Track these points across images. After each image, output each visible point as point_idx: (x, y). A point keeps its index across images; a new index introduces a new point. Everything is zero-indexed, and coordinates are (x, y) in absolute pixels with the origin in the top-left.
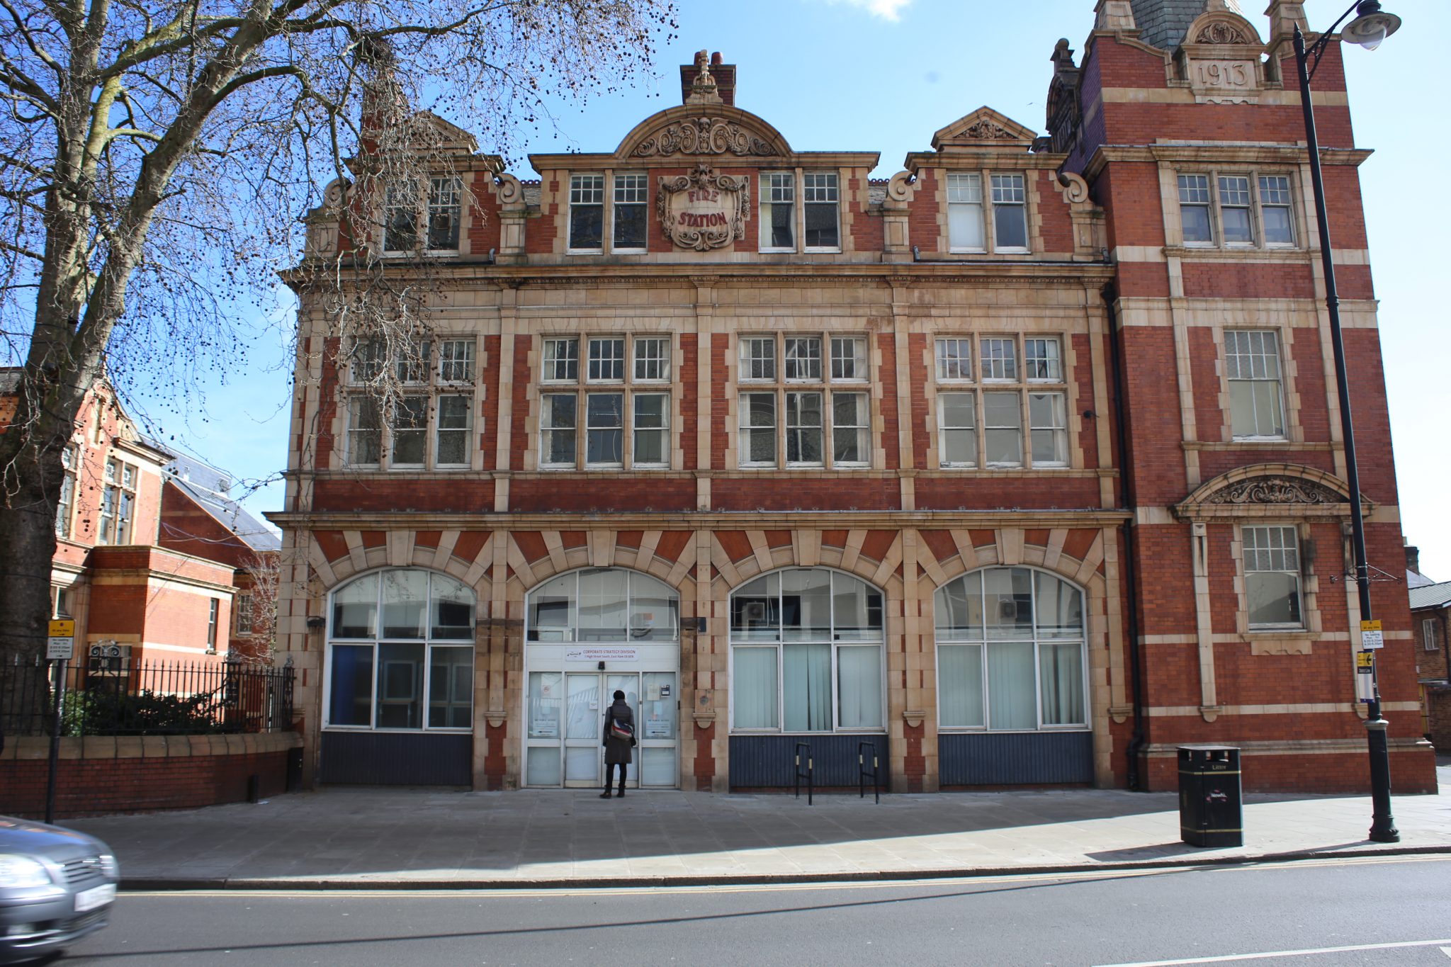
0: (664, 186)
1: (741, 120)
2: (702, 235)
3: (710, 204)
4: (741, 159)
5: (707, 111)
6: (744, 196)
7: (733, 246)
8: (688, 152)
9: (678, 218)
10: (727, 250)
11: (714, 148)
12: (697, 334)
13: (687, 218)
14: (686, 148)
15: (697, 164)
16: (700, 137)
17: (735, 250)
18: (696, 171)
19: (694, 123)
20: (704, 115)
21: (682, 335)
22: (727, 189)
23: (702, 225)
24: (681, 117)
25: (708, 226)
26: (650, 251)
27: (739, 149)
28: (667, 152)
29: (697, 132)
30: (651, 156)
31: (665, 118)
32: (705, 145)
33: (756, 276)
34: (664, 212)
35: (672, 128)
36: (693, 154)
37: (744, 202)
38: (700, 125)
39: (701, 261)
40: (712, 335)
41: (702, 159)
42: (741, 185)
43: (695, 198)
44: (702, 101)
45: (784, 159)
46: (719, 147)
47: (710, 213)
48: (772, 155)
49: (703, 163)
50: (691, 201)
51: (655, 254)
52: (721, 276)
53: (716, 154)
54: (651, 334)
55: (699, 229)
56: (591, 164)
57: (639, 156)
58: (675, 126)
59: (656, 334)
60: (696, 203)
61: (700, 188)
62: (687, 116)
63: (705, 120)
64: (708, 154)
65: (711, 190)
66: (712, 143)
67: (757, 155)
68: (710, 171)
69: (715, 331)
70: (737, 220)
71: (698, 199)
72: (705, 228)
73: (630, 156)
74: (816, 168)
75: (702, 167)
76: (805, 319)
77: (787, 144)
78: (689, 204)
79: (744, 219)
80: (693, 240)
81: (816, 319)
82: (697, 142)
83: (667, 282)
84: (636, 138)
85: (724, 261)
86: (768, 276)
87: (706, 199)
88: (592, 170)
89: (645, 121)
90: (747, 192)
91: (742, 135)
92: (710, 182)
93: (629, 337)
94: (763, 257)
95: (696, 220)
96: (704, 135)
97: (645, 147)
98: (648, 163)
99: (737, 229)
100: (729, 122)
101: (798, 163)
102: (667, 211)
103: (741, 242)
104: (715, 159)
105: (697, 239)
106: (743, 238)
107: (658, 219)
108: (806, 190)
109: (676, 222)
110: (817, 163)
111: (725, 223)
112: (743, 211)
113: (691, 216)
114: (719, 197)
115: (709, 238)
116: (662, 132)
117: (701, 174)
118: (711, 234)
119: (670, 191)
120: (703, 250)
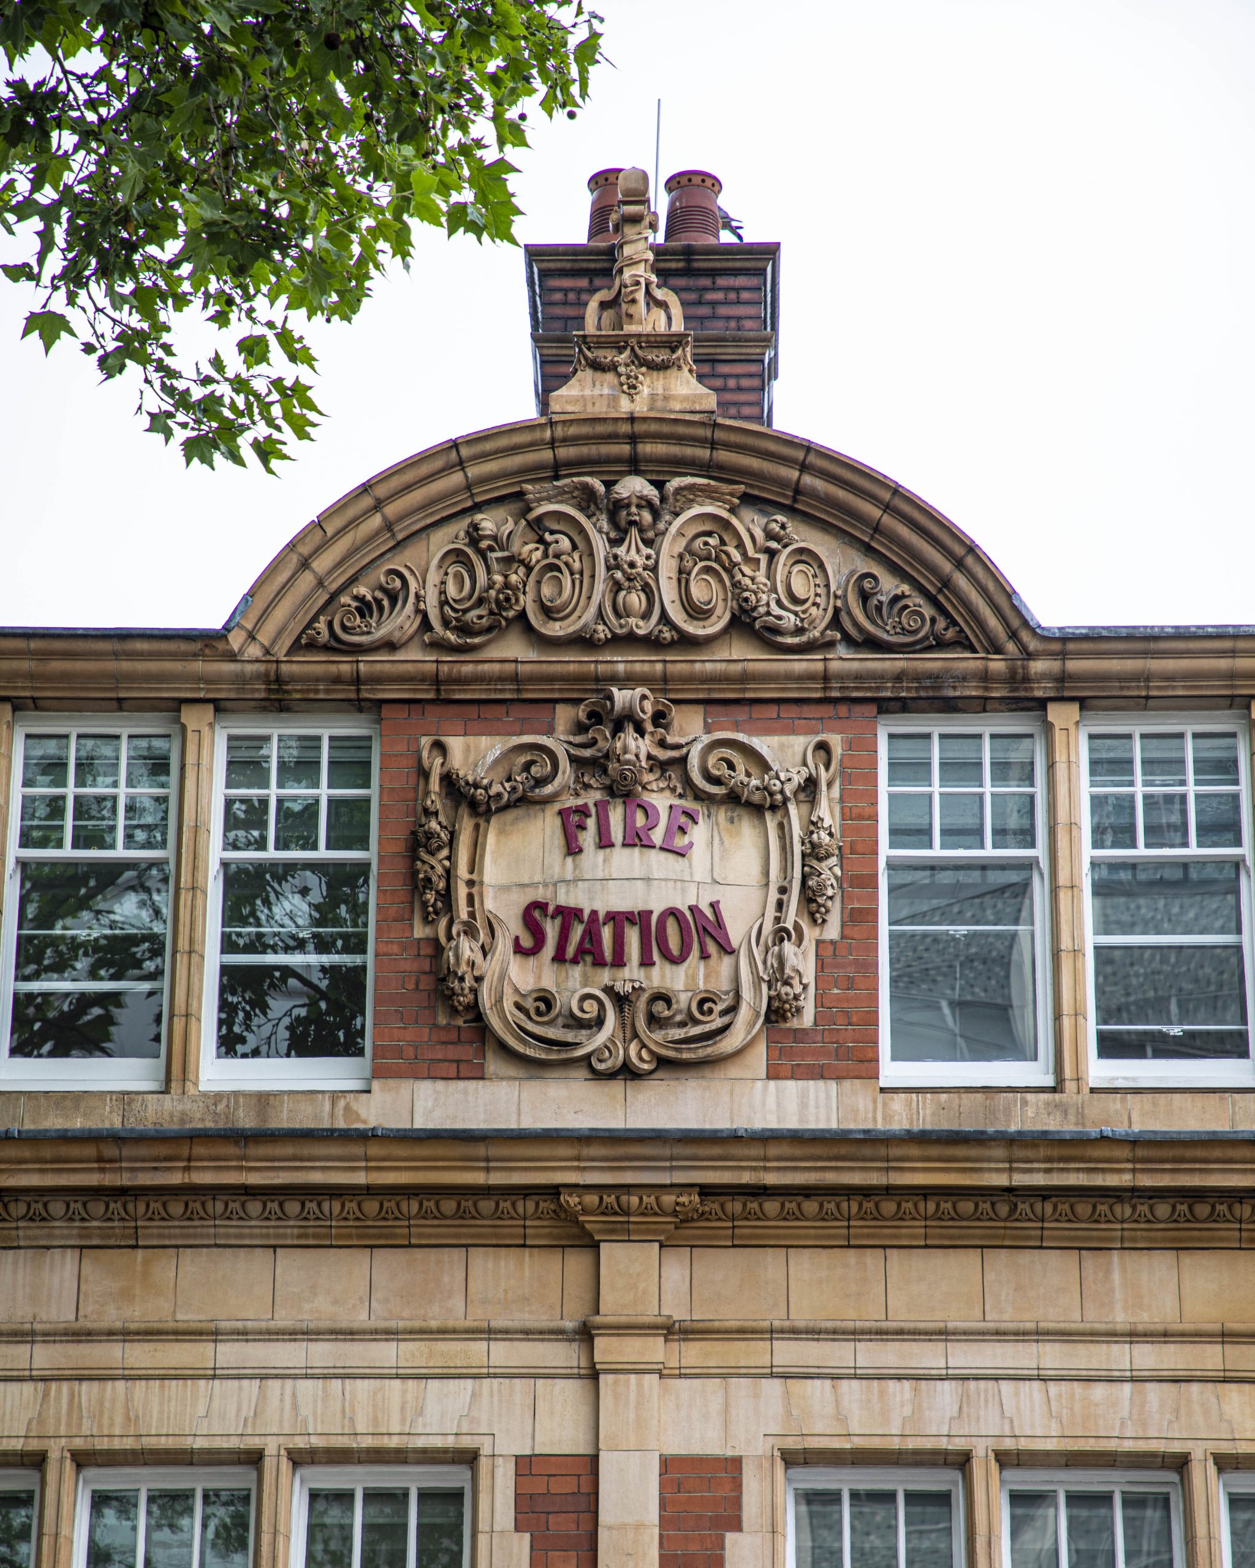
0: (449, 780)
1: (798, 491)
2: (621, 1001)
3: (659, 863)
4: (799, 665)
5: (647, 449)
6: (812, 825)
7: (761, 1050)
8: (556, 629)
9: (512, 926)
10: (734, 1070)
11: (677, 615)
12: (594, 1460)
13: (551, 930)
14: (548, 612)
15: (603, 682)
16: (614, 564)
17: (773, 1074)
18: (596, 717)
19: (587, 500)
20: (634, 465)
21: (525, 1465)
22: (734, 799)
23: (619, 961)
24: (531, 472)
25: (646, 962)
26: (378, 1073)
27: (790, 620)
28: (464, 629)
29: (600, 545)
30: (390, 646)
31: (456, 479)
32: (636, 600)
33: (866, 1192)
34: (447, 897)
35: (488, 522)
36: (583, 641)
37: (814, 853)
38: (616, 508)
39: (615, 1122)
40: (667, 1464)
41: (620, 662)
42: (798, 779)
43: (588, 838)
44: (625, 406)
45: (997, 665)
46: (696, 612)
47: (657, 908)
48: (941, 645)
49: (628, 681)
50: (573, 849)
51: (406, 1086)
52: (706, 1191)
53: (686, 642)
54: (378, 1456)
55: (605, 976)
56: (119, 678)
57: (336, 646)
58: (500, 512)
59: (399, 1457)
60: (592, 858)
61: (611, 791)
62: (557, 469)
63: (634, 486)
64: (651, 643)
65: (661, 801)
66: (668, 592)
67: (873, 644)
68: (660, 718)
69: (676, 1447)
70: (781, 934)
71: (604, 842)
72: (631, 975)
73: (296, 647)
74: (1144, 703)
75: (621, 697)
76: (1099, 1391)
77: (1010, 594)
78: (559, 865)
79: (810, 934)
80: (578, 1024)
81: (1153, 1390)
82: (601, 587)
83: (461, 1214)
84: (322, 564)
85: (720, 1122)
86: (926, 1192)
87: (636, 840)
88: (120, 705)
89: (366, 488)
90: (827, 811)
91: (804, 556)
92: (661, 766)
93: (275, 1466)
94: (898, 1103)
95: (592, 934)
96: (632, 552)
97: (364, 608)
98: (378, 680)
99: (780, 975)
100: (748, 499)
101: (1062, 678)
102: (462, 892)
103: (799, 1034)
104: (679, 663)
105: (599, 1022)
106: (807, 1019)
107: (420, 931)
108: (1097, 802)
109: (503, 945)
110: (1147, 677)
111: (726, 949)
112: (810, 899)
113: (568, 915)
114: (699, 834)
115: (653, 1020)
116: (442, 541)
117: (618, 728)
118: (664, 998)
119: (473, 805)
120: (627, 1072)
